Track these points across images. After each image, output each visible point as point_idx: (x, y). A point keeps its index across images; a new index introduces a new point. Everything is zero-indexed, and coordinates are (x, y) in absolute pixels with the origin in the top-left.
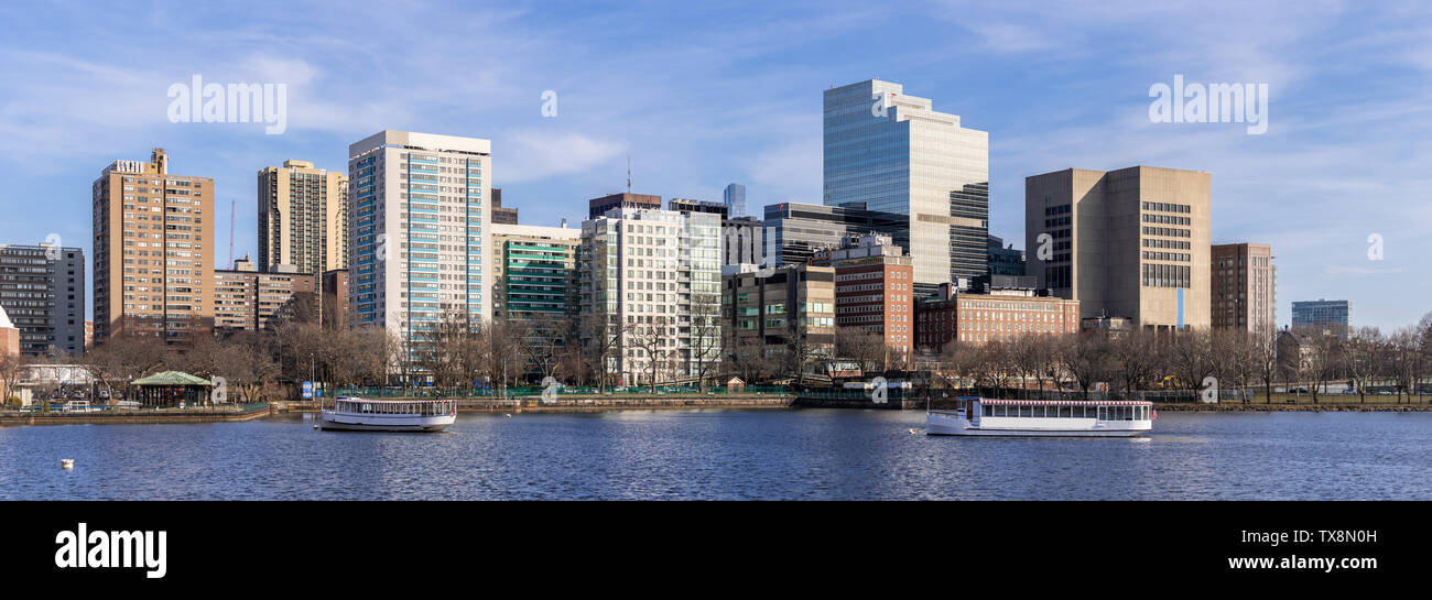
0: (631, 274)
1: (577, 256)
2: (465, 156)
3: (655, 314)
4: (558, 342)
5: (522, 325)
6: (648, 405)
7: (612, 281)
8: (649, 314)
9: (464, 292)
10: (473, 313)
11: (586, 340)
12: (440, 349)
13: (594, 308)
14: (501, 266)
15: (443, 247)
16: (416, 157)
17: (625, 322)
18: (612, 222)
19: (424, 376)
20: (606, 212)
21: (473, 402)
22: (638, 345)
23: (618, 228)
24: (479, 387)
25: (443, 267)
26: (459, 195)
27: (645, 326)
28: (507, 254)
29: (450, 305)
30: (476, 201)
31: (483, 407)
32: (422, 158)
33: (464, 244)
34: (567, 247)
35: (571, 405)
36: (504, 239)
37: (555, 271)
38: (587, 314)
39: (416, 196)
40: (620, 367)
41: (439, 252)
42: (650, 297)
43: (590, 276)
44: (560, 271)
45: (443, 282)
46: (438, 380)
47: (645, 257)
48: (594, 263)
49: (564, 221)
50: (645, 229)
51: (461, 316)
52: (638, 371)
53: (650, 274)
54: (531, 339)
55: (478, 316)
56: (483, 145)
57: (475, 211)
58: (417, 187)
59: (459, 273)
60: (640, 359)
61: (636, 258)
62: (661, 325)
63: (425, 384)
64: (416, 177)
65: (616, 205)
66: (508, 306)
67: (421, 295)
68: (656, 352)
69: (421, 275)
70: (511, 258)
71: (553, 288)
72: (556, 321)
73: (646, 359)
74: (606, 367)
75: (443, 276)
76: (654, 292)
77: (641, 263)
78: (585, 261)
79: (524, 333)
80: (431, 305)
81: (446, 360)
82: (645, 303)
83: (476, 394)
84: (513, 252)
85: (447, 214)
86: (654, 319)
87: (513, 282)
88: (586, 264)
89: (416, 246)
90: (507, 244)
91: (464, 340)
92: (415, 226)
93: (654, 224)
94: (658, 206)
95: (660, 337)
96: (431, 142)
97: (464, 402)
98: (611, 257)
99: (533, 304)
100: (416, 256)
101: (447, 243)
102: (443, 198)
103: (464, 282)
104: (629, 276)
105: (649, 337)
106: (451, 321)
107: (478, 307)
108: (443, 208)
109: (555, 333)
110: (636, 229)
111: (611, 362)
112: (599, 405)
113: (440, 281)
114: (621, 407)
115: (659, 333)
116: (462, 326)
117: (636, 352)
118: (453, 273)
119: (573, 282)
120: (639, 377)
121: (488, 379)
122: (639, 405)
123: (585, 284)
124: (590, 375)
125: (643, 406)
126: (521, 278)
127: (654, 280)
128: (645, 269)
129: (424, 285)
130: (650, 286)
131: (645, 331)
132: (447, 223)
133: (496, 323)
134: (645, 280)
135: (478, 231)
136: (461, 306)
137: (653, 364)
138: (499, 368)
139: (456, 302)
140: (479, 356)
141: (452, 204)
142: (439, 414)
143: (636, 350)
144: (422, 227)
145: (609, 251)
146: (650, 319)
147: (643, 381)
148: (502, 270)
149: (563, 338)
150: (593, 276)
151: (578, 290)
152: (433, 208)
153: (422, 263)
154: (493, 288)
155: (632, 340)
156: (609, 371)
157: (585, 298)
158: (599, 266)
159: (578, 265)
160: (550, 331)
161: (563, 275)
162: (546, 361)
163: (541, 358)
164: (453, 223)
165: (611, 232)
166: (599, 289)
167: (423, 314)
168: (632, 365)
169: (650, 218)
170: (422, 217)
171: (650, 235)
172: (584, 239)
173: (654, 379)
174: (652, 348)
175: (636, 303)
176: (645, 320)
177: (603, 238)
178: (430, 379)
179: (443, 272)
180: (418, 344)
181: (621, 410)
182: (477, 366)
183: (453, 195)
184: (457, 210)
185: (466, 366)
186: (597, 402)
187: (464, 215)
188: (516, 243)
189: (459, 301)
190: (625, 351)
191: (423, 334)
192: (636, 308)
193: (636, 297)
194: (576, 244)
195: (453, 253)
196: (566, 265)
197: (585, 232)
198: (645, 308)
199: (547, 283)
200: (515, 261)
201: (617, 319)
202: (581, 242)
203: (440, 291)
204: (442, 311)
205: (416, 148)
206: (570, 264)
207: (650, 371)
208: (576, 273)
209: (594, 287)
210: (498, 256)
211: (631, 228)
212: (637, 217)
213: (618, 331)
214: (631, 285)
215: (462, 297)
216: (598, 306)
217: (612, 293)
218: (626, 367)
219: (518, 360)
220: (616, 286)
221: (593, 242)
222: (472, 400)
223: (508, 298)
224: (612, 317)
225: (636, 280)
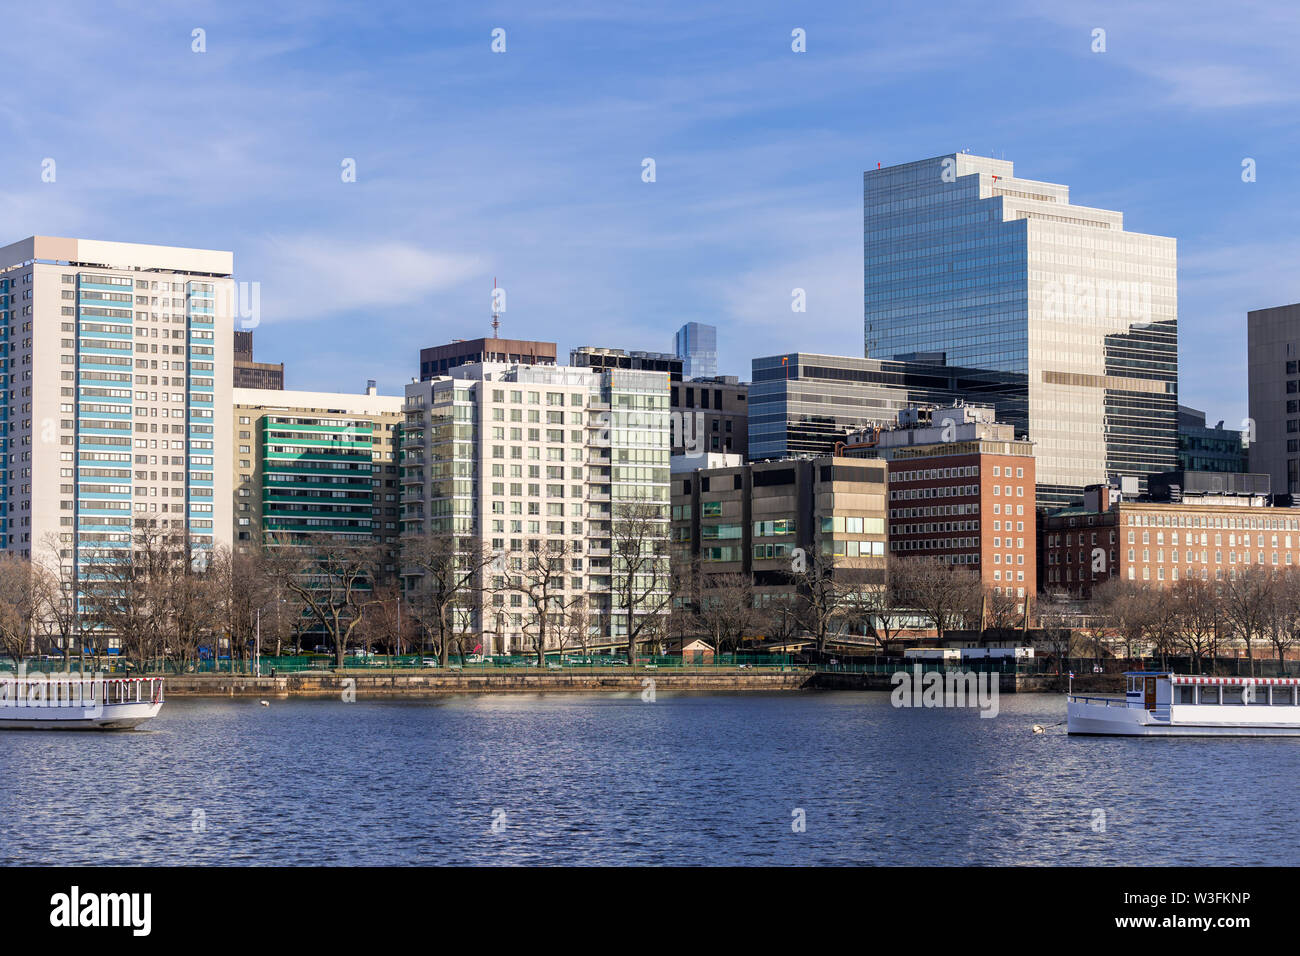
0: (498, 470)
1: (396, 441)
2: (180, 278)
3: (544, 535)
4: (359, 582)
5: (290, 554)
6: (531, 685)
7: (462, 481)
8: (533, 536)
9: (181, 500)
10: (197, 535)
11: (413, 579)
12: (133, 594)
13: (428, 527)
14: (252, 458)
15: (141, 427)
16: (91, 280)
17: (488, 549)
18: (462, 385)
19: (102, 639)
20: (451, 370)
21: (197, 682)
22: (511, 588)
23: (474, 395)
24: (207, 655)
25: (140, 459)
26: (172, 342)
27: (526, 555)
28: (262, 438)
29: (153, 522)
30: (204, 351)
31: (216, 689)
32: (102, 281)
33: (182, 422)
34: (377, 426)
35: (384, 686)
36: (259, 414)
37: (354, 467)
38: (413, 535)
39: (90, 344)
40: (476, 622)
41: (134, 435)
42: (534, 509)
43: (421, 473)
44: (362, 465)
45: (141, 483)
46: (130, 645)
47: (525, 443)
48: (427, 453)
49: (371, 384)
50: (526, 397)
51: (175, 540)
52: (512, 629)
53: (534, 471)
54: (307, 577)
55: (206, 541)
56: (222, 261)
57: (202, 367)
58: (93, 328)
59: (171, 468)
60: (516, 610)
61: (508, 444)
62: (557, 554)
63: (106, 651)
64: (91, 312)
65: (470, 358)
66: (265, 523)
67: (100, 506)
68: (547, 598)
69: (99, 474)
70: (271, 445)
71: (350, 495)
72: (359, 548)
73: (526, 610)
74: (450, 624)
75: (141, 475)
76: (543, 499)
77: (517, 452)
78: (409, 450)
79: (294, 567)
80: (117, 522)
81: (146, 611)
82: (525, 518)
83: (202, 669)
84: (274, 434)
85: (149, 372)
86: (542, 544)
87: (273, 483)
88: (412, 455)
89: (90, 425)
90: (263, 423)
91: (180, 579)
92: (89, 392)
93: (544, 389)
94: (552, 360)
95: (553, 574)
96: (120, 255)
97: (180, 682)
98: (460, 443)
99: (311, 520)
100: (90, 441)
101: (149, 420)
102: (141, 347)
103: (181, 485)
104: (496, 474)
105: (532, 573)
106: (156, 548)
107: (210, 525)
108: (141, 363)
109: (353, 567)
110: (507, 396)
111: (460, 616)
112: (437, 686)
113: (135, 483)
114: (477, 689)
115: (551, 567)
116: (176, 556)
117: (507, 598)
118: (160, 468)
119: (389, 483)
120: (514, 640)
121: (225, 643)
122: (511, 686)
123: (411, 487)
124: (420, 636)
125: (520, 687)
126: (290, 476)
127: (543, 481)
128: (526, 462)
129: (105, 490)
130: (534, 490)
131: (526, 564)
132: (149, 388)
133: (241, 550)
134: (526, 481)
135: (208, 400)
136: (176, 523)
137: (540, 617)
138: (247, 626)
139: (165, 516)
140: (209, 606)
141: (160, 356)
142: (130, 700)
143: (507, 595)
144: (102, 393)
145: (457, 432)
146: (534, 545)
147: (521, 646)
148: (253, 464)
149: (369, 576)
150: (427, 472)
151: (398, 497)
152: (121, 363)
153: (101, 454)
154: (236, 494)
155: (500, 580)
156: (457, 629)
157: (411, 510)
158: (439, 458)
159: (397, 455)
160: (344, 563)
161: (369, 472)
162: (336, 613)
163: (325, 609)
164: (160, 388)
165: (462, 402)
166: (437, 494)
167: (102, 537)
168: (500, 620)
169: (534, 381)
170: (102, 377)
171: (535, 407)
172: (410, 413)
173: (541, 642)
174: (539, 592)
175: (507, 518)
176: (525, 546)
177: (446, 411)
178: (114, 643)
179: (141, 467)
180: (91, 586)
181: (478, 694)
182: (204, 623)
183: (160, 341)
184: (168, 366)
185: (184, 622)
186: (433, 681)
187: (182, 374)
188: (280, 420)
189: (170, 515)
190: (487, 597)
191: (102, 569)
192: (507, 527)
193: (508, 508)
194: (395, 421)
195: (160, 435)
196: (376, 457)
197: (412, 401)
198: (526, 527)
199: (339, 485)
200: (279, 449)
201: (473, 543)
202: (403, 419)
203: (134, 499)
204: (139, 532)
205: (90, 265)
206: (383, 454)
207: (534, 629)
208: (394, 469)
209: (428, 491)
210: (245, 442)
211: (498, 396)
212: (511, 377)
213: (475, 563)
214: (498, 489)
215: (176, 509)
216: (435, 522)
217: (462, 503)
218: (488, 622)
219: (283, 612)
220: (469, 489)
221: (427, 417)
222: (194, 676)
223: (265, 509)
224: (463, 541)
225: (507, 480)
